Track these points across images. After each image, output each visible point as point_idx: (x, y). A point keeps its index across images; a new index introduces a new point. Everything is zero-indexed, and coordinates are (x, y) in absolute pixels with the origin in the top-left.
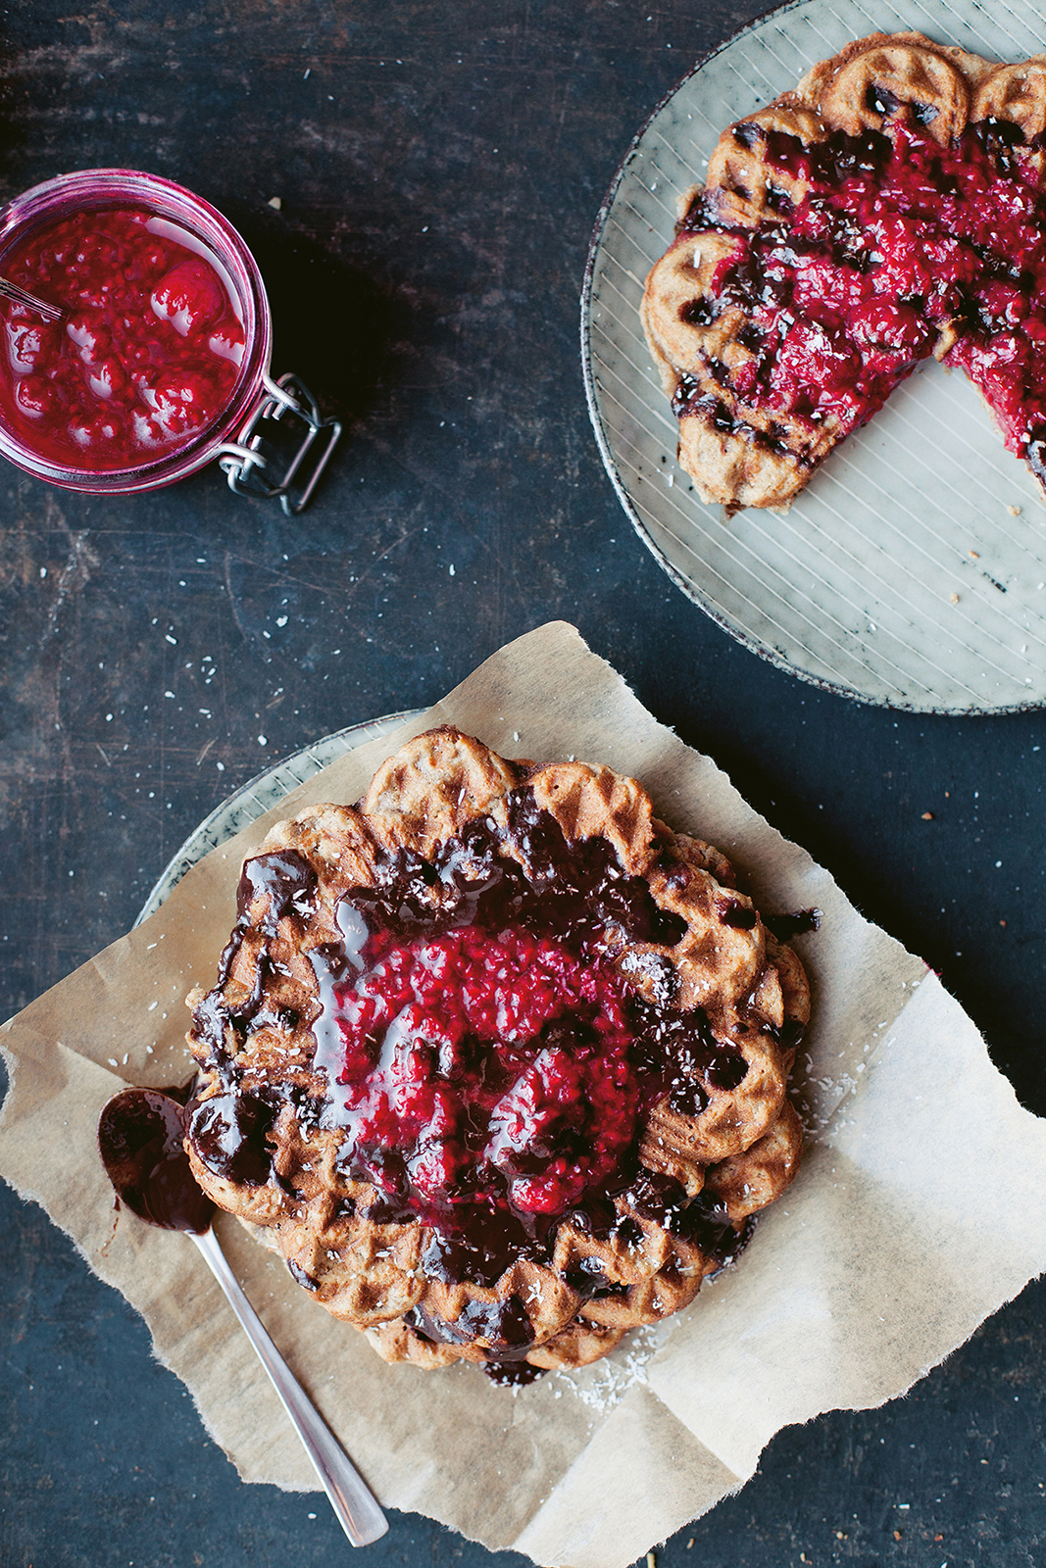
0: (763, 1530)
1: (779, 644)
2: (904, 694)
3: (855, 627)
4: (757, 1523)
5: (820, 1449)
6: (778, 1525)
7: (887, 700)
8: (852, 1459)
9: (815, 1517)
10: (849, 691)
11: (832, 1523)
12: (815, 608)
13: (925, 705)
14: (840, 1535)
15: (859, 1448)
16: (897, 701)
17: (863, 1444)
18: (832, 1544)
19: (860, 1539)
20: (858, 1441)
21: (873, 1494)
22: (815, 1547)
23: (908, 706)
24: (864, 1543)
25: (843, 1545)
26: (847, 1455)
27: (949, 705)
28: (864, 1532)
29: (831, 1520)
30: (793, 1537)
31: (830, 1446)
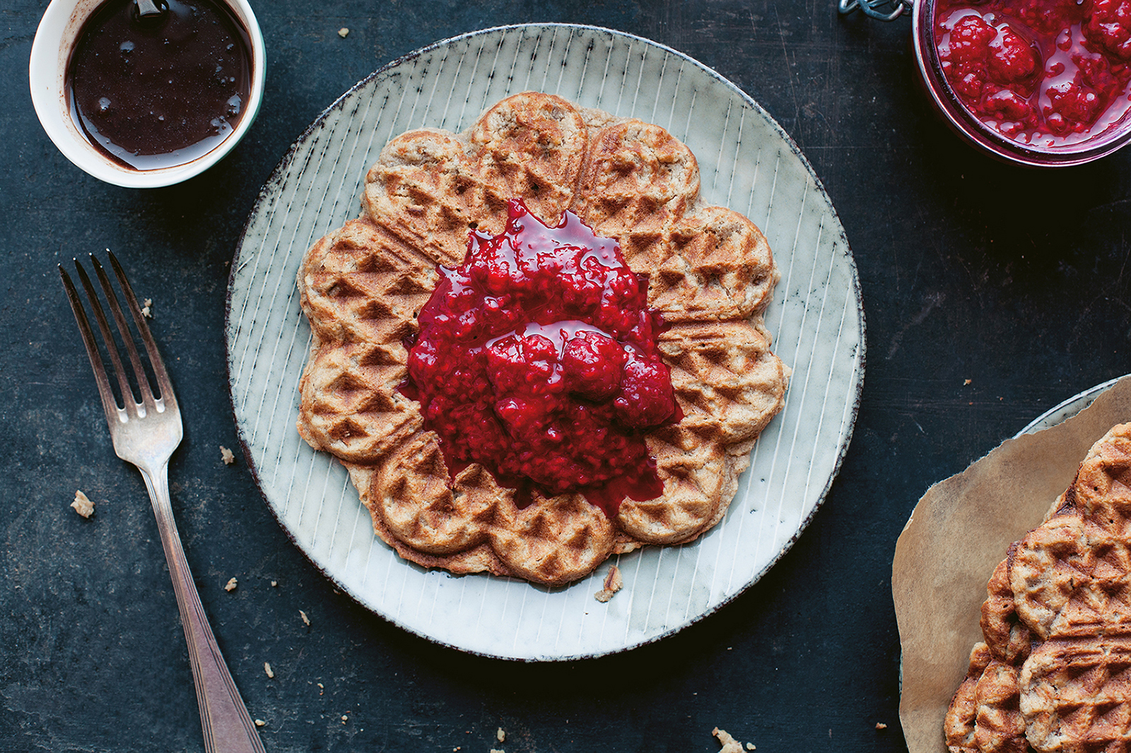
0: (349, 654)
1: (848, 356)
2: (835, 244)
3: (800, 306)
4: (355, 648)
5: (419, 699)
6: (353, 666)
7: (847, 254)
8: (411, 726)
9: (361, 696)
10: (856, 286)
11: (357, 711)
12: (802, 342)
13: (835, 225)
14: (345, 717)
15: (420, 732)
16: (843, 247)
17: (424, 735)
18: (337, 711)
19: (342, 734)
20: (426, 731)
21: (381, 744)
22: (334, 697)
23: (842, 237)
24: (338, 738)
25: (336, 720)
26: (414, 722)
27: (825, 207)
28: (348, 738)
29: (359, 709)
30: (343, 679)
31: (422, 708)
